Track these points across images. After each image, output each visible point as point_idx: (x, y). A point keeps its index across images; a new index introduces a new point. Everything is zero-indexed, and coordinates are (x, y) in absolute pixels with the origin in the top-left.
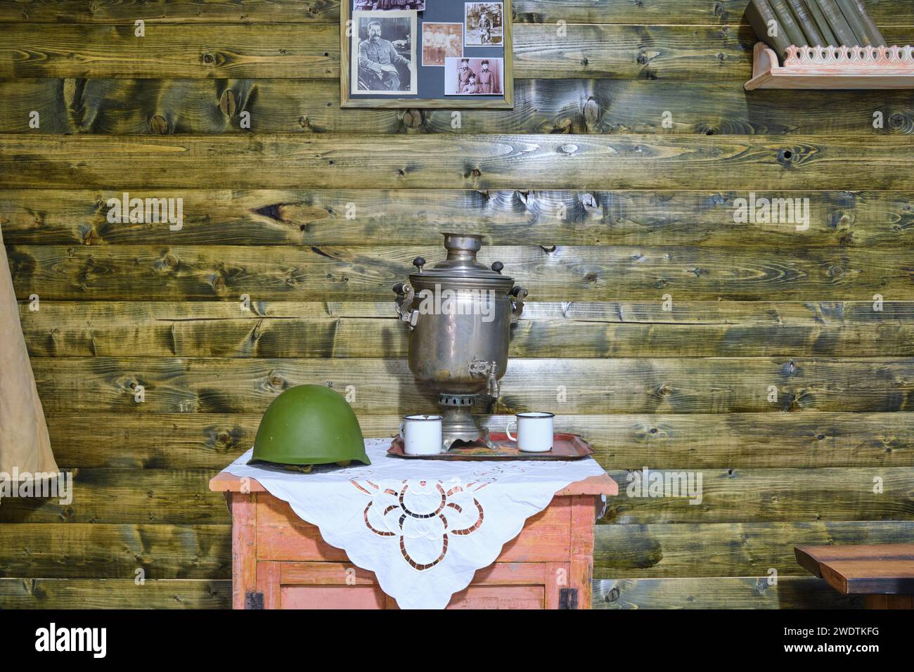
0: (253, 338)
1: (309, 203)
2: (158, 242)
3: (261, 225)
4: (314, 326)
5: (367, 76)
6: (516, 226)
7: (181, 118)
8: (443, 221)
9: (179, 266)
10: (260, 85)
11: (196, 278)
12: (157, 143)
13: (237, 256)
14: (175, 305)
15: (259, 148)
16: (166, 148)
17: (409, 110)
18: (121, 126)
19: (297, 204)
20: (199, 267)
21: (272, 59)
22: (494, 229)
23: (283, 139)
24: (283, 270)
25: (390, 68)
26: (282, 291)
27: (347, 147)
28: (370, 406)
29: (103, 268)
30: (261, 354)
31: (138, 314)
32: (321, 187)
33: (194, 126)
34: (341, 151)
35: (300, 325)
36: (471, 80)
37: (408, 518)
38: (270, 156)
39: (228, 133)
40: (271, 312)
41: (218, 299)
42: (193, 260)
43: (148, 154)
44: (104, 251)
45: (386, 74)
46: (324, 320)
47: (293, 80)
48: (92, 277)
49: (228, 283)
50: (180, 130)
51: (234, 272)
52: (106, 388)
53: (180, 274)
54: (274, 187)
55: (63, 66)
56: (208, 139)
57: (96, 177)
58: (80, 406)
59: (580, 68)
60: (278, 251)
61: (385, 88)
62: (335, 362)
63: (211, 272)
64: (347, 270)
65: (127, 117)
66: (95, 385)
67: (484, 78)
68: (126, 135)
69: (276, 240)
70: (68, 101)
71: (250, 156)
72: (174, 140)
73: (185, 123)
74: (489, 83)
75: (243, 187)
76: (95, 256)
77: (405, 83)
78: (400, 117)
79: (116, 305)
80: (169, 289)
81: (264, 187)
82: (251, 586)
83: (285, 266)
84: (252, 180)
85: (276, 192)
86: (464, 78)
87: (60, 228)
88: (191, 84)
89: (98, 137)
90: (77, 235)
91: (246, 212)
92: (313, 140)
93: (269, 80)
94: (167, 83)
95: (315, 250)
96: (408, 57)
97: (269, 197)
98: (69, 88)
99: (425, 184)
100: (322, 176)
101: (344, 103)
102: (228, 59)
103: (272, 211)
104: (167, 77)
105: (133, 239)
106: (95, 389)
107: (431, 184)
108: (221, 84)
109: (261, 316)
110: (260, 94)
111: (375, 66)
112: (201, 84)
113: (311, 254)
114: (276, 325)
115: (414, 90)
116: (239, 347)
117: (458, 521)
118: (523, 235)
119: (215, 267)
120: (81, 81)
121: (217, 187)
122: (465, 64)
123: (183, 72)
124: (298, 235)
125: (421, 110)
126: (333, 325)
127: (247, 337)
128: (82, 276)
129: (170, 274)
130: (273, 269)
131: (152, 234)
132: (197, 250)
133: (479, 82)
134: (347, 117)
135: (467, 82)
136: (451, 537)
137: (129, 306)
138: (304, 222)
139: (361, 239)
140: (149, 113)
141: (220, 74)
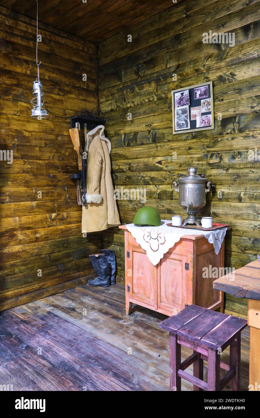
0: (157, 194)
1: (167, 160)
2: (139, 171)
3: (158, 166)
4: (169, 191)
5: (179, 125)
6: (216, 163)
7: (142, 141)
8: (197, 163)
9: (142, 177)
10: (157, 131)
11: (145, 180)
12: (138, 148)
13: (153, 174)
14: (142, 186)
15: (157, 147)
16: (140, 149)
17: (189, 133)
18: (132, 144)
19: (165, 160)
20: (146, 177)
21: (159, 124)
22: (210, 164)
23: (162, 144)
24: (162, 177)
25: (184, 122)
26: (162, 183)
27: (175, 144)
28: (181, 213)
29: (129, 177)
30: (159, 198)
31: (136, 188)
32: (170, 156)
33: (145, 143)
34: (174, 146)
35: (166, 191)
36: (203, 122)
37: (151, 239)
38: (159, 149)
39: (151, 144)
40: (160, 188)
41: (150, 185)
42: (145, 175)
43: (136, 150)
44: (130, 174)
45: (183, 124)
46: (171, 190)
47: (164, 128)
48: (127, 180)
49: (152, 181)
50: (142, 144)
51: (153, 178)
52: (130, 205)
53: (143, 179)
54: (161, 156)
55: (122, 132)
56: (148, 146)
57: (128, 157)
58: (126, 209)
59: (233, 113)
60: (161, 172)
61: (183, 128)
62: (174, 201)
63: (148, 178)
64: (175, 177)
65: (133, 142)
66: (128, 204)
67: (206, 121)
68: (133, 146)
69: (161, 170)
70: (123, 140)
71: (155, 149)
72: (141, 146)
73: (143, 142)
74: (208, 122)
75: (154, 157)
76: (128, 175)
77: (187, 126)
78: (187, 135)
79: (132, 186)
80: (141, 182)
81: (159, 157)
82: (128, 250)
83: (162, 176)
84: (156, 155)
85: (161, 157)
86: (201, 122)
87: (122, 169)
88: (144, 133)
89: (129, 147)
90: (125, 170)
91: (155, 163)
92: (168, 143)
93: (159, 129)
94: (140, 133)
95: (169, 172)
96: (187, 118)
97: (159, 159)
98: (123, 136)
99: (193, 153)
100: (170, 153)
101: (174, 133)
102: (151, 125)
103: (160, 162)
104: (140, 131)
105: (134, 170)
106: (128, 206)
107: (195, 153)
108: (150, 131)
109: (158, 189)
110: (157, 133)
111: (180, 122)
112: (146, 132)
113: (168, 173)
114: (161, 191)
115: (189, 127)
116: (154, 196)
117: (162, 241)
118: (217, 166)
119: (149, 177)
120: (125, 134)
121: (149, 157)
122: (201, 118)
123: (142, 130)
124: (165, 168)
125: (192, 132)
126: (173, 191)
127: (155, 194)
128: (126, 180)
129: (141, 179)
130: (160, 177)
131: (138, 169)
132: (146, 173)
133: (205, 123)
134: (175, 137)
135: (202, 123)
136: (160, 245)
137: (134, 186)
138: (166, 165)
139: (179, 169)
140: (136, 141)
141: (149, 129)
